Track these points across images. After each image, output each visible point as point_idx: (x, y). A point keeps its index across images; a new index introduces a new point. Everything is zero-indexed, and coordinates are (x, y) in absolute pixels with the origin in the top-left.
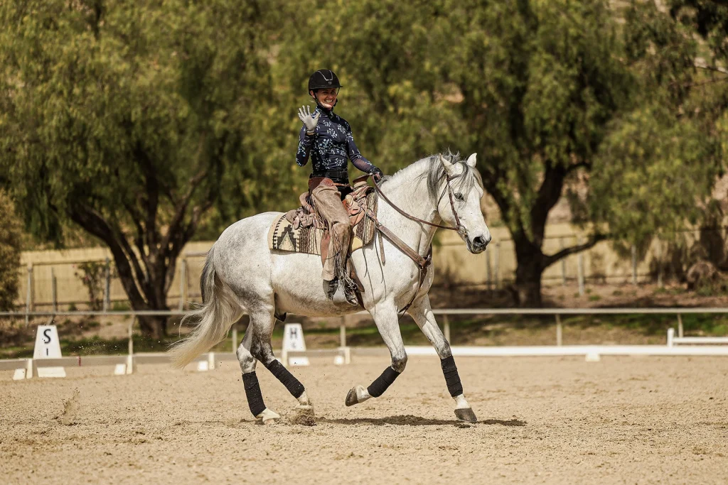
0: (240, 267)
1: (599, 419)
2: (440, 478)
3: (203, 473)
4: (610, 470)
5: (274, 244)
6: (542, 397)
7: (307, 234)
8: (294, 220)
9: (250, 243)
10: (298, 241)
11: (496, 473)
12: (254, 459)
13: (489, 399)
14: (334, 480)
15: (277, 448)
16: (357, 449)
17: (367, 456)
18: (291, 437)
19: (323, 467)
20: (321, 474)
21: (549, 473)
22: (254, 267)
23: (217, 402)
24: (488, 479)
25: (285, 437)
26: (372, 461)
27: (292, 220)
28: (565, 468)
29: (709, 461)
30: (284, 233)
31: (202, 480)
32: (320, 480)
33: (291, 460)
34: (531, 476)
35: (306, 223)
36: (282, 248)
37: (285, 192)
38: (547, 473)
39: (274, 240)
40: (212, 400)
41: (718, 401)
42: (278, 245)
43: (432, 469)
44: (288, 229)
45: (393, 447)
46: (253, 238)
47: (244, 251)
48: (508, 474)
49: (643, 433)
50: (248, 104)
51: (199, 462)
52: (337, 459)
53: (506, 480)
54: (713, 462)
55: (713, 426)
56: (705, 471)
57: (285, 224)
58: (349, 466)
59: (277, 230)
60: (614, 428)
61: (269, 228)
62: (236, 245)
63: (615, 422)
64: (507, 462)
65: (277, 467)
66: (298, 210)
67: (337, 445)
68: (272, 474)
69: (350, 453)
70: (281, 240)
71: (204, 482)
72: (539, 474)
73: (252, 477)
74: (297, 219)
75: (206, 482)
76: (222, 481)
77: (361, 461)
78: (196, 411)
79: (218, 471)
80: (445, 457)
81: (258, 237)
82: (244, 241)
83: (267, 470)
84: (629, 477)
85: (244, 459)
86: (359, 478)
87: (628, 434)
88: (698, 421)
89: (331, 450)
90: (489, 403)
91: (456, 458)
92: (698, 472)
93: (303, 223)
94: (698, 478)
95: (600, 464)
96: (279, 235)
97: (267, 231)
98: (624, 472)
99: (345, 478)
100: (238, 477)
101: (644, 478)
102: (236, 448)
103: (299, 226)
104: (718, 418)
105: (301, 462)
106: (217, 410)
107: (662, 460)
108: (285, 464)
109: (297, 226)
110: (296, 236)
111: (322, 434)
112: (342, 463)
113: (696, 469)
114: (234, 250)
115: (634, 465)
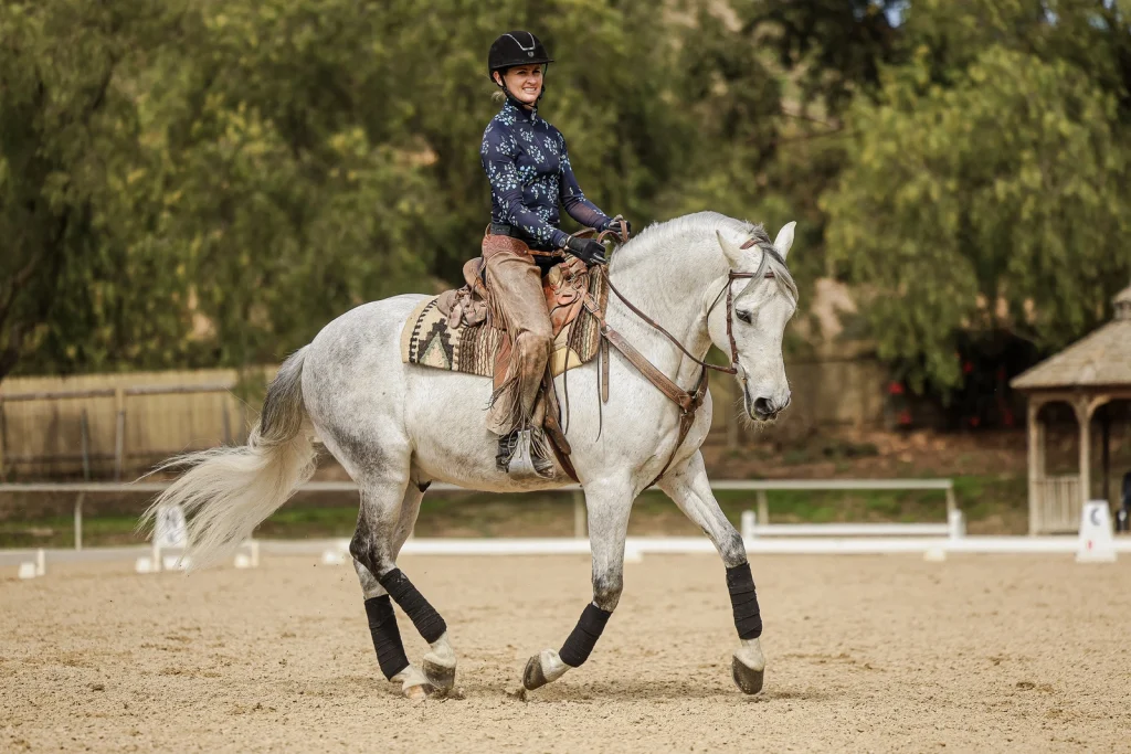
0: (351, 396)
1: (639, 650)
2: (394, 741)
3: (22, 737)
4: (653, 728)
5: (411, 354)
6: (553, 617)
7: (474, 337)
8: (452, 309)
9: (369, 351)
10: (456, 350)
11: (480, 734)
12: (105, 716)
13: (472, 620)
14: (230, 746)
15: (141, 696)
16: (266, 698)
17: (281, 709)
18: (165, 679)
19: (212, 725)
20: (210, 737)
21: (561, 732)
22: (378, 397)
23: (49, 627)
24: (467, 742)
25: (155, 680)
26: (289, 716)
27: (448, 311)
28: (584, 725)
29: (800, 712)
30: (431, 335)
31: (20, 748)
32: (206, 746)
33: (163, 715)
34: (534, 738)
35: (475, 317)
36: (427, 363)
37: (159, 301)
38: (558, 733)
39: (412, 346)
40: (40, 623)
41: (816, 623)
42: (420, 356)
43: (382, 730)
44: (440, 327)
45: (322, 694)
46: (375, 341)
47: (359, 366)
48: (497, 735)
49: (703, 671)
50: (102, 163)
51: (15, 721)
52: (236, 713)
53: (494, 743)
54: (806, 713)
55: (808, 659)
56: (794, 728)
57: (434, 317)
58: (253, 723)
59: (419, 327)
60: (661, 663)
61: (404, 323)
62: (345, 357)
63: (662, 654)
64: (497, 716)
65: (142, 727)
66: (461, 292)
67: (234, 692)
68: (132, 737)
69: (255, 704)
70: (424, 346)
71: (24, 751)
72: (546, 734)
73: (100, 743)
74: (458, 309)
75: (28, 751)
76: (52, 749)
77: (273, 716)
78: (15, 641)
79: (46, 734)
80: (402, 710)
81: (384, 338)
82: (357, 346)
83: (124, 732)
84: (681, 738)
85: (88, 715)
86: (269, 742)
87: (681, 672)
88: (786, 653)
89: (227, 698)
90: (472, 626)
91: (420, 711)
92: (785, 730)
93: (468, 316)
94: (783, 739)
95: (638, 719)
96: (423, 336)
97: (400, 328)
98: (674, 731)
99: (247, 743)
100: (78, 742)
101: (702, 739)
102: (77, 698)
103: (461, 322)
104: (817, 647)
105: (178, 719)
106: (46, 639)
107: (731, 711)
108: (154, 723)
109: (456, 322)
110: (453, 341)
111: (213, 675)
112: (241, 719)
113: (781, 725)
114: (340, 366)
115: (689, 719)
